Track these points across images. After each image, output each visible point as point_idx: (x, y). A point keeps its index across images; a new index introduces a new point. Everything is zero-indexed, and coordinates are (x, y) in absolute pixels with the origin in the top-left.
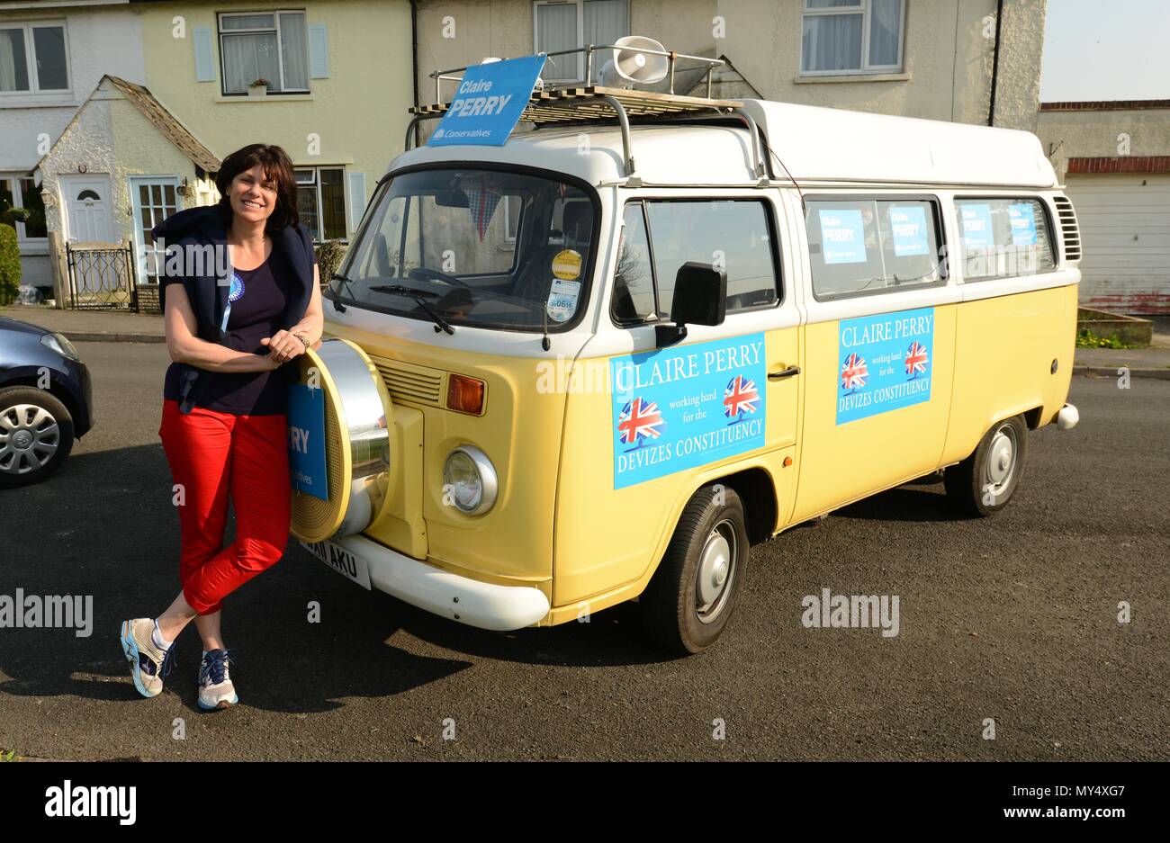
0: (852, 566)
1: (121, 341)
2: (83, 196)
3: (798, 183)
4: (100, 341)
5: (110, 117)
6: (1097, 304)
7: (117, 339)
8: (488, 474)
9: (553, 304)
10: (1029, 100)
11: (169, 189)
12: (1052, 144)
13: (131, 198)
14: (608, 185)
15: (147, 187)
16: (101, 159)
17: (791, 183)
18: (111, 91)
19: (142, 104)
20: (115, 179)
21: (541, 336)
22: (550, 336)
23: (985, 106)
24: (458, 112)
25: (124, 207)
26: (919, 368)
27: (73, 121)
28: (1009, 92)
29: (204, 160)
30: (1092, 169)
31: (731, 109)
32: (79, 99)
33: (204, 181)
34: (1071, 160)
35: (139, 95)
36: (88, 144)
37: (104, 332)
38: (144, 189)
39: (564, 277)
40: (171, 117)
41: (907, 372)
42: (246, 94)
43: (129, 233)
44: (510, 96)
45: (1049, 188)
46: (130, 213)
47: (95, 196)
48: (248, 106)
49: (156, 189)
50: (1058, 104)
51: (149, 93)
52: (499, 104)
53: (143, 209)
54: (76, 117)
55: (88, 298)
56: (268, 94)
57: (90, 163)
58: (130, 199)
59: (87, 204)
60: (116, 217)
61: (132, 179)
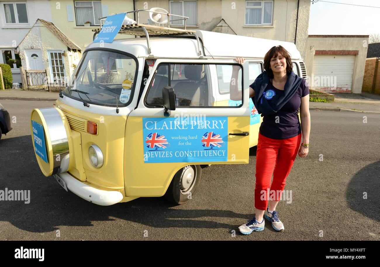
0: (238, 171)
1: (41, 100)
2: (33, 55)
3: (214, 57)
4: (34, 100)
5: (40, 32)
6: (322, 90)
7: (40, 100)
8: (100, 154)
9: (122, 97)
10: (305, 34)
11: (60, 54)
12: (311, 46)
13: (49, 57)
14: (141, 57)
15: (52, 53)
16: (37, 44)
17: (211, 57)
18: (40, 24)
19: (51, 28)
20: (43, 51)
21: (116, 108)
22: (119, 108)
23: (294, 36)
24: (103, 31)
25: (46, 59)
26: (256, 113)
27: (29, 33)
28: (300, 32)
29: (71, 45)
30: (321, 53)
31: (191, 33)
32: (31, 26)
33: (70, 51)
34: (316, 51)
35: (50, 25)
36: (34, 40)
37: (35, 98)
38: (52, 54)
39: (126, 88)
40: (60, 32)
41: (252, 115)
42: (84, 26)
43: (47, 67)
44: (116, 26)
45: (298, 59)
46: (48, 61)
47: (37, 56)
48: (85, 29)
49: (56, 54)
50: (313, 35)
51: (53, 25)
52: (113, 29)
53: (52, 60)
54: (29, 31)
55: (33, 87)
56: (90, 26)
57: (35, 46)
58: (47, 57)
59: (34, 58)
60: (43, 62)
61: (48, 51)
